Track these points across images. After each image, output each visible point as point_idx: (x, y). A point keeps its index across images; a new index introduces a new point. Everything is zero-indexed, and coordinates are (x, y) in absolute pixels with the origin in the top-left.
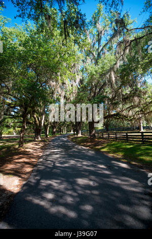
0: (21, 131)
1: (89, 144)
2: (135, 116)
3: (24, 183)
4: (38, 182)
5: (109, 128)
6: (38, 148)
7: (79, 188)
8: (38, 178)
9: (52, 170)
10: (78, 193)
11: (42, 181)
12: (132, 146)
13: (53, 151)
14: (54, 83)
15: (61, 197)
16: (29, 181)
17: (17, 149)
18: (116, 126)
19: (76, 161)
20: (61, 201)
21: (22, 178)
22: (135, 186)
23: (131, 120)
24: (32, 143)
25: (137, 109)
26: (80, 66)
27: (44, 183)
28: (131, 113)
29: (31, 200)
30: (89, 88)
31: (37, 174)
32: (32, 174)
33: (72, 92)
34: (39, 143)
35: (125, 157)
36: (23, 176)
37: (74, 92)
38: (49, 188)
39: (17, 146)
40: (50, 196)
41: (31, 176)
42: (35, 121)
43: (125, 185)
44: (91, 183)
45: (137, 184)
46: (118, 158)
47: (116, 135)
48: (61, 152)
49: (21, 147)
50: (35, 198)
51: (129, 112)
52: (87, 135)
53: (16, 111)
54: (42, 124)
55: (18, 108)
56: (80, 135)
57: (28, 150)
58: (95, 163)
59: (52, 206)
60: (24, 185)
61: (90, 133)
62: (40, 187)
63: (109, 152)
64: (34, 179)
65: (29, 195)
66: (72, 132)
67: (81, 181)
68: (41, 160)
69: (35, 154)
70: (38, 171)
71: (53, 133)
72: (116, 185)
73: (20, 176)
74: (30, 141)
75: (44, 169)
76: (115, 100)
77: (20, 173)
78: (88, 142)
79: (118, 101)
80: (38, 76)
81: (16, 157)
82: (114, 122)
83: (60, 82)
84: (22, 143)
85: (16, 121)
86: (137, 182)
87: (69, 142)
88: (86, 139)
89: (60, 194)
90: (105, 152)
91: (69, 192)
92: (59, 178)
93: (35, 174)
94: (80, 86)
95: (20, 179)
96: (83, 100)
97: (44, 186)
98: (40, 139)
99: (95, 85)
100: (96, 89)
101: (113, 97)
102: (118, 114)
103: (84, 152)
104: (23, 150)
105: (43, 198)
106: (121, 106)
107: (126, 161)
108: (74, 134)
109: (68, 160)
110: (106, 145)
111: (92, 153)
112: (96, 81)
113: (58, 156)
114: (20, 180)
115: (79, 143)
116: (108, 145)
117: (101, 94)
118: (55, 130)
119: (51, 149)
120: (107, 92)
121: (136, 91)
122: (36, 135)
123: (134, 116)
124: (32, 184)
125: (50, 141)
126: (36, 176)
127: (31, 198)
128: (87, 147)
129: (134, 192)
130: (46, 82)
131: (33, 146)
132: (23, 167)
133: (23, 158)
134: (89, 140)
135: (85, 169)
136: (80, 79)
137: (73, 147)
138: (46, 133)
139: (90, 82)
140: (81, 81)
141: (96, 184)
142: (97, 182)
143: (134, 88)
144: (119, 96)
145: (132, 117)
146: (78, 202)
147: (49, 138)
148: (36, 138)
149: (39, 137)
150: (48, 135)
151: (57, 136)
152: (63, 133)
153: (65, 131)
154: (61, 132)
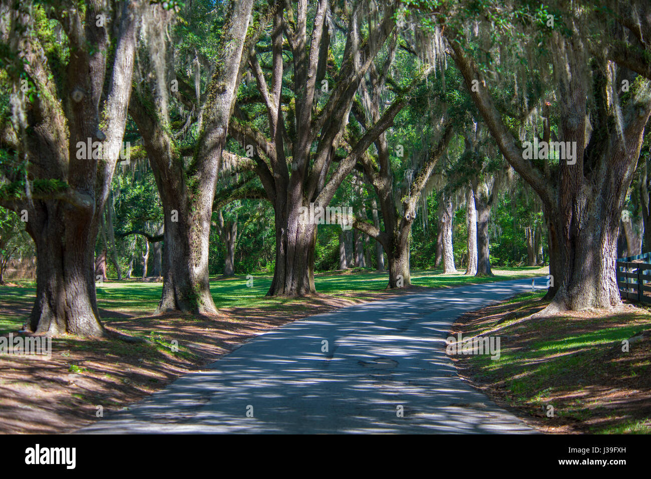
98: (86, 325)
147: (231, 326)
148: (46, 310)
149: (82, 302)
150: (204, 286)
151: (328, 308)
152: (442, 268)
153: (461, 239)
154: (398, 255)
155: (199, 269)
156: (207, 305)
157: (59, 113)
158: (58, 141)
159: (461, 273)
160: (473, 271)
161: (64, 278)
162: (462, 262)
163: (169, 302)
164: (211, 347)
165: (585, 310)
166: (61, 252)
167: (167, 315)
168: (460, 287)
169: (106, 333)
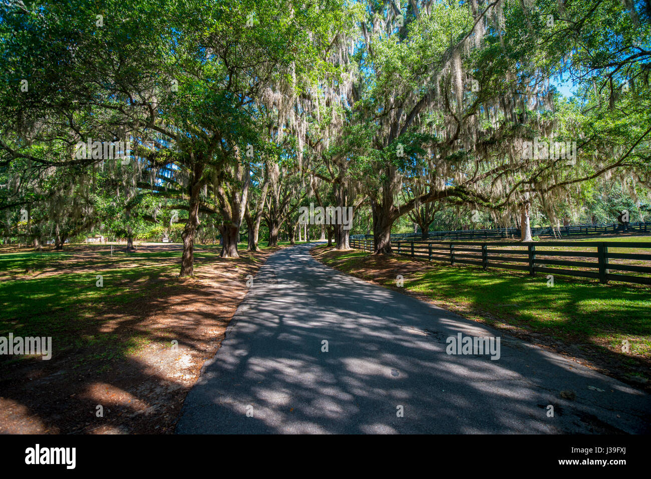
0: (187, 232)
1: (372, 272)
2: (513, 197)
3: (208, 362)
4: (243, 364)
5: (431, 231)
6: (234, 279)
7: (355, 383)
8: (241, 352)
9: (277, 335)
10: (354, 395)
11: (253, 360)
12: (498, 281)
13: (272, 286)
14: (278, 96)
15: (309, 401)
16: (218, 360)
17: (176, 279)
18: (449, 226)
19: (340, 314)
20: (309, 410)
21: (199, 350)
22: (508, 383)
23: (499, 208)
24: (214, 265)
25: (520, 177)
26: (354, 42)
27: (260, 365)
28: (499, 188)
29: (230, 404)
30: (378, 112)
31: (240, 343)
32: (226, 342)
33: (329, 123)
34: (234, 266)
35: (477, 309)
36: (202, 346)
37: (334, 121)
38: (272, 379)
39: (176, 273)
40: (279, 398)
41: (223, 348)
42: (222, 206)
43: (483, 380)
44: (388, 372)
45: (515, 378)
46: (456, 312)
47: (452, 250)
48: (297, 290)
49: (188, 273)
50: (240, 402)
51: (493, 184)
52: (366, 249)
53: (167, 175)
54: (242, 215)
55: (175, 167)
56: (346, 247)
57: (206, 282)
58: (395, 322)
59: (285, 421)
60: (208, 369)
61: (377, 241)
62: (249, 375)
63: (430, 296)
64: (233, 355)
65: (222, 392)
66: (324, 240)
67: (359, 366)
68: (245, 308)
69: (226, 293)
70: (239, 335)
71: (271, 240)
72: (456, 380)
73: (193, 347)
74: (209, 260)
75: (255, 333)
76: (453, 148)
77: (193, 340)
78: (369, 266)
79: (465, 150)
80: (231, 72)
81: (177, 299)
82: (445, 212)
83: (295, 90)
84: (189, 264)
85: (169, 204)
86: (515, 375)
87: (316, 265)
88: (365, 259)
89: (305, 394)
90: (419, 294)
91: (330, 391)
92: (298, 355)
93: (233, 342)
94: (350, 104)
95: (195, 352)
96: (359, 146)
97: (259, 373)
98: (235, 255)
99: (396, 101)
100: (398, 115)
101: (448, 138)
102: (459, 190)
103: (360, 291)
104: (192, 281)
105: (261, 403)
106: (471, 166)
107: (481, 320)
108: (330, 245)
109: (317, 313)
110: (421, 275)
111: (381, 295)
112: (400, 88)
113: (289, 300)
114: (193, 356)
115: (345, 269)
116: (427, 277)
117: (415, 130)
118: (275, 232)
119: (270, 283)
120: (430, 124)
121: (521, 120)
122: (223, 244)
123: (508, 196)
124: (230, 367)
125: (263, 262)
126: (235, 347)
127: (228, 400)
128: (368, 278)
129: (507, 399)
130: (254, 92)
131: (218, 272)
132: (198, 323)
133: (196, 301)
134: (373, 261)
135: (366, 335)
136: (353, 85)
137: (329, 278)
138: (251, 240)
139: (382, 93)
140: (356, 92)
141: (401, 375)
142: (402, 370)
143: (516, 110)
144: (466, 137)
145: (503, 201)
146: (356, 415)
147: (261, 253)
148: (225, 252)
149: (234, 250)
150: (257, 245)
151: (281, 249)
152: (299, 240)
153: (303, 234)
154: (292, 238)
155: (256, 241)
156: (258, 249)
157: (229, 205)
158: (229, 212)
159: (303, 241)
160: (306, 241)
161: (230, 245)
162: (303, 239)
163: (249, 249)
164: (263, 259)
165: (343, 249)
166: (229, 238)
167: (249, 251)
168: (305, 244)
169: (240, 257)
